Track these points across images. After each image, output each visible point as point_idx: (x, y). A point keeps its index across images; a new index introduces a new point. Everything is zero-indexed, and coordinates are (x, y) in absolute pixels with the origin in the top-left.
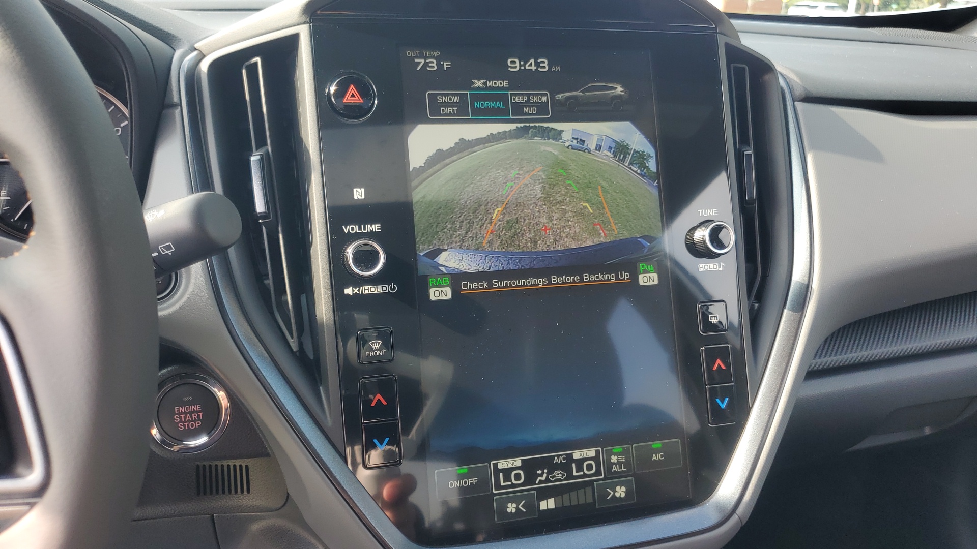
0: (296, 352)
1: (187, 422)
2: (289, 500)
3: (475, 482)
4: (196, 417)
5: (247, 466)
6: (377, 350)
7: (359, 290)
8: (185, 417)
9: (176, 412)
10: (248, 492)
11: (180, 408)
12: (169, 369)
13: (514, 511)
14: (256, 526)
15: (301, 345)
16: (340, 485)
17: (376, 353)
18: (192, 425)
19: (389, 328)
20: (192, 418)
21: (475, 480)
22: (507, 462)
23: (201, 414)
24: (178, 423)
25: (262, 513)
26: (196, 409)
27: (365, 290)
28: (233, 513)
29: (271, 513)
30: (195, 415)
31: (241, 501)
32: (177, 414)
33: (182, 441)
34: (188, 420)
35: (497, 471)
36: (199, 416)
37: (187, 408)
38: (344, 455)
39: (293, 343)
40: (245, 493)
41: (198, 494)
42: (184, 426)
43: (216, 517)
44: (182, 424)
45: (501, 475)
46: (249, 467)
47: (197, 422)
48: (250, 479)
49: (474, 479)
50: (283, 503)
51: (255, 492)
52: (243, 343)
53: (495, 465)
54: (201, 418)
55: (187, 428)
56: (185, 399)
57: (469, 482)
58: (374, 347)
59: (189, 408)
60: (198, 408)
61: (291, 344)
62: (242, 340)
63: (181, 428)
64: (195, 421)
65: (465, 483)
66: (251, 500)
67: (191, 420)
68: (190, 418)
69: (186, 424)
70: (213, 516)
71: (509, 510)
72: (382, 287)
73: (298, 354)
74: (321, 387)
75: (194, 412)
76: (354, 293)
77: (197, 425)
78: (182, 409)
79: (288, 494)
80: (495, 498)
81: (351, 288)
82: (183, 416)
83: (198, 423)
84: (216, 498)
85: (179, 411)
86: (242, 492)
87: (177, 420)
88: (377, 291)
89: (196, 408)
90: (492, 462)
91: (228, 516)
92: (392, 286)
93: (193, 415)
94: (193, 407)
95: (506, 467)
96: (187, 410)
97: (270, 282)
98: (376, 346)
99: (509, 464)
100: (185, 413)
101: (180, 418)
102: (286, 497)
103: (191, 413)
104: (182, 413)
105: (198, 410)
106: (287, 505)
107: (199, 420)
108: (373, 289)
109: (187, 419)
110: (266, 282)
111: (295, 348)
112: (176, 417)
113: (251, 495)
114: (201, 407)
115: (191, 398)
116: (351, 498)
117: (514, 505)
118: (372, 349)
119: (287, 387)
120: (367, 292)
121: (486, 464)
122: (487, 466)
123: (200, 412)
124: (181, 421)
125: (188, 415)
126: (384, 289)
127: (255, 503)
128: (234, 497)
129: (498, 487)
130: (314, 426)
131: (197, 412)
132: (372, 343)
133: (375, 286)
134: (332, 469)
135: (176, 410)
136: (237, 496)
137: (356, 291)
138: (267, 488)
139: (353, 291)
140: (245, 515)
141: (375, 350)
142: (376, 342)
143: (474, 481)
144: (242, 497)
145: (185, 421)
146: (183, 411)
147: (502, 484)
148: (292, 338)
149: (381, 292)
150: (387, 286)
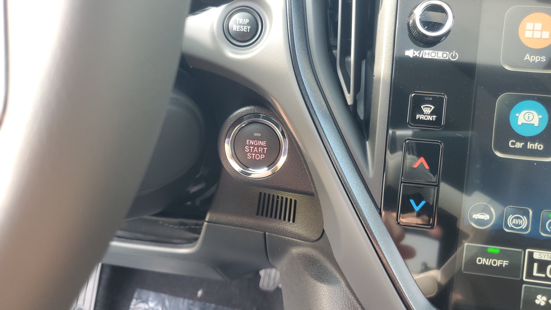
0: (350, 106)
1: (254, 153)
2: (323, 236)
3: (506, 265)
4: (261, 150)
5: (295, 201)
6: (427, 115)
7: (420, 53)
8: (253, 149)
9: (247, 144)
10: (294, 221)
11: (251, 141)
12: (247, 108)
13: (543, 304)
14: (296, 250)
15: (355, 101)
16: (372, 233)
17: (426, 117)
18: (258, 157)
19: (444, 95)
20: (258, 151)
21: (506, 263)
22: (545, 254)
23: (265, 149)
24: (248, 152)
25: (301, 241)
26: (262, 145)
27: (425, 54)
28: (281, 235)
29: (307, 242)
30: (261, 149)
31: (287, 227)
32: (247, 145)
33: (248, 168)
34: (256, 153)
35: (532, 260)
36: (264, 150)
37: (256, 142)
38: (379, 208)
39: (349, 99)
40: (291, 222)
41: (257, 214)
42: (252, 156)
43: (267, 235)
44: (250, 154)
45: (536, 265)
46: (297, 202)
47: (261, 155)
48: (296, 212)
49: (505, 261)
50: (319, 236)
51: (298, 222)
52: (306, 88)
53: (531, 254)
54: (265, 152)
55: (253, 158)
56: (256, 134)
57: (499, 263)
58: (425, 111)
59: (258, 142)
60: (264, 143)
61: (347, 98)
62: (305, 85)
63: (249, 157)
64: (260, 154)
65: (495, 263)
66: (294, 228)
67: (257, 152)
68: (257, 151)
69: (253, 155)
70: (265, 233)
71: (537, 302)
72: (443, 53)
73: (351, 108)
74: (367, 142)
75: (261, 146)
76: (414, 55)
77: (261, 157)
78: (252, 142)
79: (324, 231)
80: (524, 286)
81: (412, 50)
82: (252, 147)
83: (263, 156)
84: (270, 220)
85: (249, 143)
86: (289, 220)
87: (247, 150)
88: (437, 57)
89: (263, 143)
90: (527, 250)
91: (276, 237)
92: (453, 54)
93: (260, 148)
94: (260, 142)
95: (543, 258)
96: (256, 144)
97: (337, 52)
98: (427, 111)
99: (547, 256)
100: (254, 146)
101: (250, 149)
102: (321, 233)
103: (258, 147)
104: (252, 145)
105: (264, 145)
106: (321, 239)
107: (263, 153)
108: (433, 54)
109: (255, 151)
110: (334, 52)
111: (350, 102)
112: (247, 148)
113: (295, 225)
114: (267, 144)
115: (259, 135)
116: (380, 248)
117: (544, 298)
118: (422, 113)
119: (338, 134)
120: (427, 57)
121: (520, 250)
122: (521, 253)
123: (265, 147)
124: (250, 152)
125: (256, 148)
126: (445, 55)
127: (297, 231)
128: (282, 223)
129: (530, 275)
130: (356, 174)
131: (263, 147)
132: (424, 107)
133: (436, 52)
134: (366, 217)
135: (247, 142)
136: (285, 222)
137: (417, 54)
138: (308, 222)
139: (414, 53)
140: (289, 240)
141: (425, 114)
142: (428, 107)
143: (504, 264)
144: (288, 224)
145: (253, 153)
146: (253, 144)
147: (535, 273)
148: (349, 92)
149: (442, 58)
150: (448, 53)
